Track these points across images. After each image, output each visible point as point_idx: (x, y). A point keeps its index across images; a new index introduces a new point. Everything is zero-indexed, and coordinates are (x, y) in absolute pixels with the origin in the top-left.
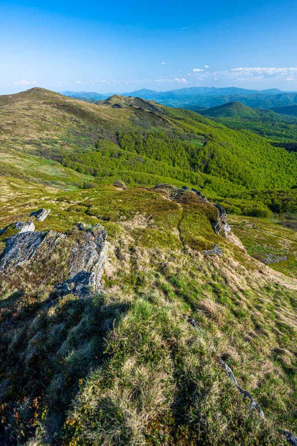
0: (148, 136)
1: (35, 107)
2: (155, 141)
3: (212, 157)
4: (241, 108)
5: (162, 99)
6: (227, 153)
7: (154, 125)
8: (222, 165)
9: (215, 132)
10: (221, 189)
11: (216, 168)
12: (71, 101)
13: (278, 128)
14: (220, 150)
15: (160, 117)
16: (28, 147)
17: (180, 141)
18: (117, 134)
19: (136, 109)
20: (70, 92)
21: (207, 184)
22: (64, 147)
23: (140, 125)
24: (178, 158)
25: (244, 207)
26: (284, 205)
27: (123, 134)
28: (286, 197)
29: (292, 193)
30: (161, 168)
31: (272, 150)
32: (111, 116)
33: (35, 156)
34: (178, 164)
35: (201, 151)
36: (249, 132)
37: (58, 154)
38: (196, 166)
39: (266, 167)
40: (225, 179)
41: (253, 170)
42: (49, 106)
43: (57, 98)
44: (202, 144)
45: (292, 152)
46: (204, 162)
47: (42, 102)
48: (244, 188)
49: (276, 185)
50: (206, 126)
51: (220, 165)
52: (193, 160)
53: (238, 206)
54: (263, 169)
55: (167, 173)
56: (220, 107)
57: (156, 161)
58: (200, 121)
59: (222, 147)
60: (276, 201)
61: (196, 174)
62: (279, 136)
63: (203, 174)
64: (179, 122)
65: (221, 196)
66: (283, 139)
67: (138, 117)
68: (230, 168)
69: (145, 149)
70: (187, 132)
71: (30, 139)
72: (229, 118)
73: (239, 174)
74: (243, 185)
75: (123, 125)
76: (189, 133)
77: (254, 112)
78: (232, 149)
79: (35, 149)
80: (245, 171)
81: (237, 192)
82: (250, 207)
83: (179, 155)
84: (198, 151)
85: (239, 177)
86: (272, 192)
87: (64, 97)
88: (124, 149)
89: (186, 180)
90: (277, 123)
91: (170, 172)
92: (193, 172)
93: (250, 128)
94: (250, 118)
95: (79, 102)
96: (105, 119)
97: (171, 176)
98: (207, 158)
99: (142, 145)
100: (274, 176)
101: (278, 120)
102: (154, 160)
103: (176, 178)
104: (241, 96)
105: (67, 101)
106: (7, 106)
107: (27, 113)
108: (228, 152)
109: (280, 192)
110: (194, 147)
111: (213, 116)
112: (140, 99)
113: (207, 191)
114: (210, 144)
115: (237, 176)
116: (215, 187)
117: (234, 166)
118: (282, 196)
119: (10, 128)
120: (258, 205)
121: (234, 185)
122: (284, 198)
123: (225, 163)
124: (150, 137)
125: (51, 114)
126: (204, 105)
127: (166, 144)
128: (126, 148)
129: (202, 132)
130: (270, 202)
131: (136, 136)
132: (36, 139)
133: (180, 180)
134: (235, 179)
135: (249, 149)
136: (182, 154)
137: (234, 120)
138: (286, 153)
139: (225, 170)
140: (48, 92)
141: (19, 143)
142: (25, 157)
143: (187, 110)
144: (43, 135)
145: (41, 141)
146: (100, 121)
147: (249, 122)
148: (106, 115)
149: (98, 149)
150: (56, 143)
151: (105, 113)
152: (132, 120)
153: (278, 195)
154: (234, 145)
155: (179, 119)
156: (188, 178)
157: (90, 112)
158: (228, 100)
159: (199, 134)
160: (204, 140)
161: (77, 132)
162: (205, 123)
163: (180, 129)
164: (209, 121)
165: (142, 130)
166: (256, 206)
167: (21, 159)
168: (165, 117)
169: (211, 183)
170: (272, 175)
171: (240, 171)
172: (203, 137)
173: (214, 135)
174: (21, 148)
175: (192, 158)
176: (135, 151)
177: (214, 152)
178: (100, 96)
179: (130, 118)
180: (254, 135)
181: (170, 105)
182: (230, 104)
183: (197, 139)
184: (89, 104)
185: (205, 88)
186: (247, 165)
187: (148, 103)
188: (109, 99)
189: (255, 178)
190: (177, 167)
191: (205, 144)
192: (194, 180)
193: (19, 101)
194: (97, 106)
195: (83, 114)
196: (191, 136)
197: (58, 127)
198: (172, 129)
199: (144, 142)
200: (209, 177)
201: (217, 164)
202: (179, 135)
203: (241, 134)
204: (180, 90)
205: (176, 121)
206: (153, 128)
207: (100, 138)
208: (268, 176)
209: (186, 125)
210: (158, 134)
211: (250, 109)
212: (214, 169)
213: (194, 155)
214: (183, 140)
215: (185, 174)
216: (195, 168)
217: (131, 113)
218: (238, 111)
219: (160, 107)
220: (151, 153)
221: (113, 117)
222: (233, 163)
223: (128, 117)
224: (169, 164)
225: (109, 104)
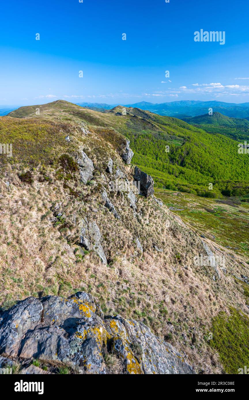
0: (138, 137)
1: (57, 114)
2: (144, 141)
3: (188, 154)
4: (220, 117)
5: (157, 109)
6: (200, 151)
7: (145, 128)
8: (195, 161)
9: (193, 135)
10: (192, 179)
11: (190, 162)
12: (84, 110)
14: (195, 149)
15: (149, 123)
17: (163, 141)
19: (131, 116)
20: (86, 103)
21: (181, 174)
23: (133, 128)
24: (161, 154)
30: (146, 161)
32: (112, 121)
34: (160, 158)
35: (179, 149)
36: (223, 136)
38: (174, 160)
39: (233, 164)
40: (197, 171)
41: (221, 165)
42: (67, 113)
43: (74, 107)
44: (181, 144)
46: (180, 158)
47: (62, 110)
49: (240, 178)
50: (187, 131)
51: (194, 161)
52: (172, 156)
54: (230, 165)
55: (150, 165)
56: (202, 116)
57: (142, 155)
58: (184, 127)
59: (197, 147)
61: (174, 167)
63: (179, 167)
64: (164, 126)
67: (132, 122)
68: (202, 163)
69: (135, 146)
70: (170, 134)
72: (209, 125)
73: (209, 168)
74: (211, 177)
75: (120, 128)
76: (172, 136)
77: (231, 120)
78: (206, 149)
80: (214, 166)
81: (204, 181)
83: (161, 151)
84: (177, 149)
85: (208, 170)
87: (79, 107)
89: (164, 170)
91: (152, 164)
92: (171, 165)
93: (226, 133)
94: (226, 125)
95: (89, 111)
96: (107, 123)
97: (153, 167)
98: (183, 155)
100: (239, 170)
102: (141, 155)
103: (157, 169)
104: (222, 108)
105: (81, 110)
108: (202, 151)
110: (174, 146)
111: (196, 123)
112: (138, 109)
113: (180, 179)
114: (187, 144)
115: (206, 170)
116: (187, 177)
117: (205, 161)
121: (203, 176)
122: (235, 186)
123: (198, 159)
124: (140, 138)
126: (191, 115)
127: (152, 143)
129: (182, 135)
131: (129, 136)
133: (160, 170)
134: (205, 172)
135: (221, 149)
136: (164, 151)
137: (213, 127)
139: (198, 164)
140: (68, 104)
143: (174, 118)
147: (226, 129)
148: (108, 121)
151: (108, 118)
152: (128, 125)
154: (208, 145)
155: (166, 125)
156: (166, 169)
157: (96, 119)
159: (179, 136)
160: (183, 141)
162: (188, 129)
163: (165, 132)
164: (191, 126)
165: (134, 132)
168: (154, 124)
169: (184, 174)
170: (237, 170)
171: (210, 165)
172: (183, 139)
173: (191, 137)
175: (172, 154)
177: (189, 150)
178: (109, 106)
179: (126, 123)
180: (227, 138)
181: (163, 115)
183: (178, 140)
184: (97, 112)
185: (192, 102)
186: (216, 162)
187: (143, 113)
188: (114, 109)
189: (222, 171)
190: (159, 161)
191: (183, 144)
192: (171, 171)
193: (46, 109)
194: (102, 114)
195: (91, 119)
196: (173, 137)
198: (159, 132)
199: (135, 141)
200: (184, 169)
202: (163, 136)
203: (216, 138)
204: (172, 103)
205: (162, 126)
206: (144, 131)
208: (233, 170)
209: (170, 129)
210: (147, 136)
211: (228, 118)
212: (189, 163)
213: (173, 152)
214: (166, 141)
215: (164, 166)
216: (173, 162)
217: (128, 119)
218: (218, 120)
219: (153, 115)
220: (140, 149)
221: (113, 122)
222: (205, 159)
223: (125, 122)
224: (153, 158)
225: (113, 112)
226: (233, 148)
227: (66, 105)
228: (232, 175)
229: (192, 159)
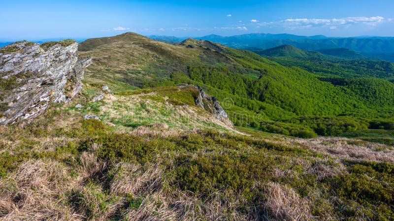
0: (213, 70)
2: (219, 74)
3: (266, 87)
4: (292, 50)
5: (226, 42)
6: (279, 85)
7: (219, 61)
8: (275, 95)
9: (269, 68)
10: (274, 115)
12: (155, 42)
13: (325, 66)
14: (273, 82)
15: (223, 55)
16: (117, 75)
17: (239, 74)
18: (188, 68)
19: (204, 48)
20: (154, 36)
22: (145, 76)
23: (207, 61)
24: (237, 88)
25: (292, 129)
26: (328, 129)
27: (193, 68)
28: (330, 122)
29: (337, 119)
30: (222, 95)
31: (319, 84)
32: (184, 54)
33: (122, 82)
34: (237, 92)
35: (257, 82)
36: (299, 69)
37: (140, 82)
38: (253, 95)
39: (314, 98)
40: (278, 106)
41: (302, 99)
42: (137, 46)
43: (144, 40)
44: (258, 77)
45: (337, 86)
46: (259, 92)
47: (132, 43)
48: (295, 114)
49: (323, 113)
50: (262, 63)
51: (273, 95)
52: (250, 90)
53: (286, 129)
54: (311, 99)
56: (274, 49)
58: (257, 60)
59: (275, 80)
60: (321, 126)
61: (253, 101)
62: (325, 72)
63: (258, 101)
64: (239, 59)
65: (274, 120)
66: (329, 74)
67: (206, 55)
68: (282, 97)
69: (210, 80)
70: (245, 67)
71: (120, 69)
72: (282, 57)
73: (290, 102)
74: (293, 112)
75: (193, 61)
76: (247, 68)
77: (303, 53)
78: (284, 82)
79: (123, 77)
80: (295, 100)
81: (288, 117)
82: (297, 129)
83: (238, 85)
84: (254, 83)
85: (290, 105)
86: (318, 118)
87: (149, 39)
88: (193, 79)
89: (243, 106)
90: (323, 62)
91: (230, 99)
92: (250, 100)
93: (300, 66)
94: (299, 58)
95: (160, 43)
96: (179, 56)
98: (262, 89)
99: (208, 77)
101: (324, 60)
102: (217, 89)
103: (235, 104)
104: (292, 40)
105: (152, 42)
106: (106, 45)
107: (120, 50)
108: (280, 84)
109: (325, 118)
110: (251, 79)
111: (268, 55)
112: (209, 42)
113: (261, 115)
114: (265, 77)
115: (288, 104)
116: (268, 112)
117: (285, 95)
118: (327, 121)
119: (106, 61)
120: (305, 128)
121: (285, 112)
122: (328, 124)
123: (277, 93)
124: (215, 71)
125: (138, 51)
126: (261, 47)
127: (227, 76)
128: (195, 79)
129: (258, 68)
130: (316, 127)
131: (203, 70)
132: (124, 69)
133: (238, 106)
134: (286, 106)
135: (299, 82)
136: (240, 85)
137: (286, 59)
138: (332, 86)
139: (278, 99)
140: (138, 36)
141: (111, 72)
142: (114, 83)
143: (246, 51)
144: (130, 67)
145: (128, 72)
146: (175, 57)
147: (299, 61)
149: (172, 79)
150: (140, 73)
151: (180, 51)
152: (201, 57)
153: (324, 121)
154: (286, 79)
155: (240, 57)
156: (245, 104)
157: (168, 51)
158: (281, 44)
159: (255, 69)
160: (260, 74)
161: (157, 66)
162: (261, 61)
163: (240, 65)
164: (264, 59)
165: (209, 65)
166: (303, 129)
167: (111, 84)
168: (228, 56)
169: (264, 109)
170: (320, 104)
171: (290, 100)
172: (259, 72)
173: (268, 70)
174: (112, 76)
175: (249, 88)
176: (202, 81)
177: (267, 84)
178: (178, 39)
180: (303, 71)
181: (233, 47)
182: (283, 47)
183: (254, 73)
184: (168, 44)
185: (263, 34)
186: (297, 95)
187: (215, 45)
188: (184, 41)
189: (304, 106)
190: (236, 95)
191: (261, 77)
192: (250, 106)
193: (115, 41)
194: (174, 46)
195: (162, 52)
196: (248, 70)
197: (142, 61)
198: (233, 65)
199: (210, 74)
200: (264, 104)
201: (271, 94)
202: (239, 69)
203: (292, 70)
204: (241, 36)
205: (237, 59)
206: (218, 64)
207: (174, 70)
208: (315, 105)
209: (245, 62)
210: (222, 69)
211: (300, 51)
212: (268, 98)
213: (250, 86)
214: (242, 74)
215: (242, 101)
216: (251, 96)
217: (201, 52)
218: (290, 52)
219: (224, 48)
220: (215, 83)
221: (186, 54)
222: (285, 93)
223: (198, 55)
224: (230, 93)
225: (184, 45)
226: (311, 81)
227: (136, 37)
228: (315, 110)
229: (271, 93)
